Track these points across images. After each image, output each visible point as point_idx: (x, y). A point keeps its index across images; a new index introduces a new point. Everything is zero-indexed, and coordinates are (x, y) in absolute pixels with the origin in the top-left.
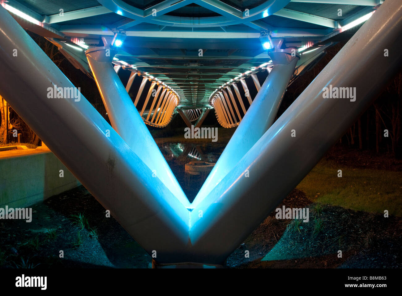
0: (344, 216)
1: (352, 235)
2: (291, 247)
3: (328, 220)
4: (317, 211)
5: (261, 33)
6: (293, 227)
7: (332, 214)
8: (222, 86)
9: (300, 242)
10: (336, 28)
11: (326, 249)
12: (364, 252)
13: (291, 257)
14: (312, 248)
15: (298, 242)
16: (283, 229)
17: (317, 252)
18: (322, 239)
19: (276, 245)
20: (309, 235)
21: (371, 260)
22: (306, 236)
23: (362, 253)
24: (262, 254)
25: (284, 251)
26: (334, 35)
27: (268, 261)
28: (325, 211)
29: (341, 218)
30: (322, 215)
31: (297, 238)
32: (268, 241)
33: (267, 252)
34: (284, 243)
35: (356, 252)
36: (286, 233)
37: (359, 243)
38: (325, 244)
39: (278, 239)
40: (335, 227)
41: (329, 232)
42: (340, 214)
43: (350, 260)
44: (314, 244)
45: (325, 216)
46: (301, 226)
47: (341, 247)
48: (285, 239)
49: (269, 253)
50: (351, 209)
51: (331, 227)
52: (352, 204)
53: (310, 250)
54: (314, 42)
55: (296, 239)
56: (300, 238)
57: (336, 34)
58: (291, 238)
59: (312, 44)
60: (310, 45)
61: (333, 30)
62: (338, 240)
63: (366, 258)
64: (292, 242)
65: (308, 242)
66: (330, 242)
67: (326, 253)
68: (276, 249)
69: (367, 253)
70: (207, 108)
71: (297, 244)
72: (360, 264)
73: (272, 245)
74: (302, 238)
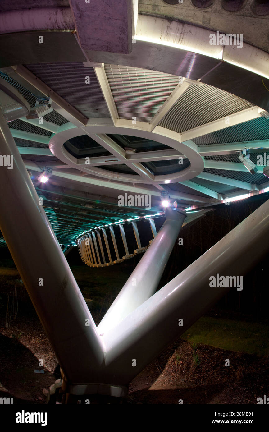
0: (215, 354)
1: (225, 370)
2: (174, 378)
3: (203, 356)
4: (193, 348)
5: (162, 193)
6: (174, 361)
7: (206, 352)
8: (99, 228)
9: (181, 375)
10: (219, 199)
11: (204, 381)
12: (236, 383)
13: (174, 387)
14: (192, 380)
15: (179, 375)
16: (164, 362)
17: (196, 384)
18: (200, 372)
19: (160, 376)
20: (188, 369)
21: (243, 390)
22: (186, 369)
23: (235, 384)
24: (148, 384)
25: (168, 382)
26: (216, 204)
27: (154, 390)
28: (200, 348)
29: (213, 355)
30: (198, 351)
31: (178, 370)
32: (152, 372)
33: (152, 382)
34: (167, 375)
35: (230, 384)
36: (167, 365)
37: (232, 376)
38: (203, 377)
39: (161, 372)
40: (209, 363)
41: (205, 367)
42: (212, 352)
43: (226, 390)
44: (193, 376)
45: (200, 352)
46: (181, 360)
47: (217, 379)
48: (167, 371)
49: (155, 384)
50: (221, 348)
51: (206, 362)
52: (220, 344)
53: (191, 381)
54: (198, 206)
55: (177, 372)
56: (180, 371)
57: (218, 203)
58: (173, 371)
59: (196, 207)
60: (194, 207)
61: (217, 200)
62: (213, 373)
63: (239, 389)
64: (173, 374)
65: (188, 375)
66: (207, 375)
67: (204, 385)
68: (161, 380)
69: (239, 385)
70: (71, 245)
71: (178, 376)
72: (235, 394)
73: (156, 377)
74: (182, 371)
